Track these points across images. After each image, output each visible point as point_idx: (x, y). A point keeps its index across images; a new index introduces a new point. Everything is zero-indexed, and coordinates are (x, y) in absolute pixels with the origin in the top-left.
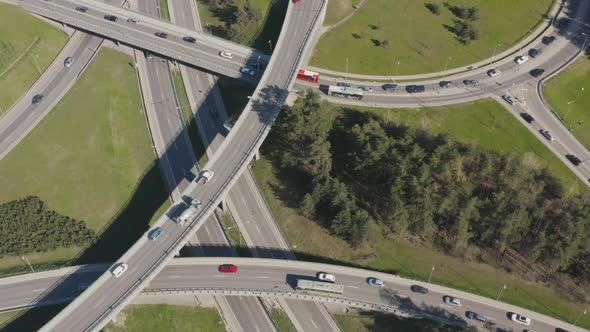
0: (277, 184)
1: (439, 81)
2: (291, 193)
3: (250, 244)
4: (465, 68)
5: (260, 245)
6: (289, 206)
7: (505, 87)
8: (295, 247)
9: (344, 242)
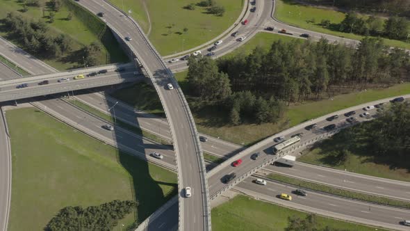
0: (202, 121)
1: (230, 35)
2: (215, 120)
3: (221, 156)
4: (233, 26)
5: (225, 154)
6: (220, 126)
7: (260, 25)
8: (243, 144)
9: (268, 124)
